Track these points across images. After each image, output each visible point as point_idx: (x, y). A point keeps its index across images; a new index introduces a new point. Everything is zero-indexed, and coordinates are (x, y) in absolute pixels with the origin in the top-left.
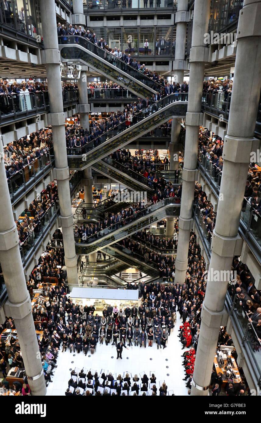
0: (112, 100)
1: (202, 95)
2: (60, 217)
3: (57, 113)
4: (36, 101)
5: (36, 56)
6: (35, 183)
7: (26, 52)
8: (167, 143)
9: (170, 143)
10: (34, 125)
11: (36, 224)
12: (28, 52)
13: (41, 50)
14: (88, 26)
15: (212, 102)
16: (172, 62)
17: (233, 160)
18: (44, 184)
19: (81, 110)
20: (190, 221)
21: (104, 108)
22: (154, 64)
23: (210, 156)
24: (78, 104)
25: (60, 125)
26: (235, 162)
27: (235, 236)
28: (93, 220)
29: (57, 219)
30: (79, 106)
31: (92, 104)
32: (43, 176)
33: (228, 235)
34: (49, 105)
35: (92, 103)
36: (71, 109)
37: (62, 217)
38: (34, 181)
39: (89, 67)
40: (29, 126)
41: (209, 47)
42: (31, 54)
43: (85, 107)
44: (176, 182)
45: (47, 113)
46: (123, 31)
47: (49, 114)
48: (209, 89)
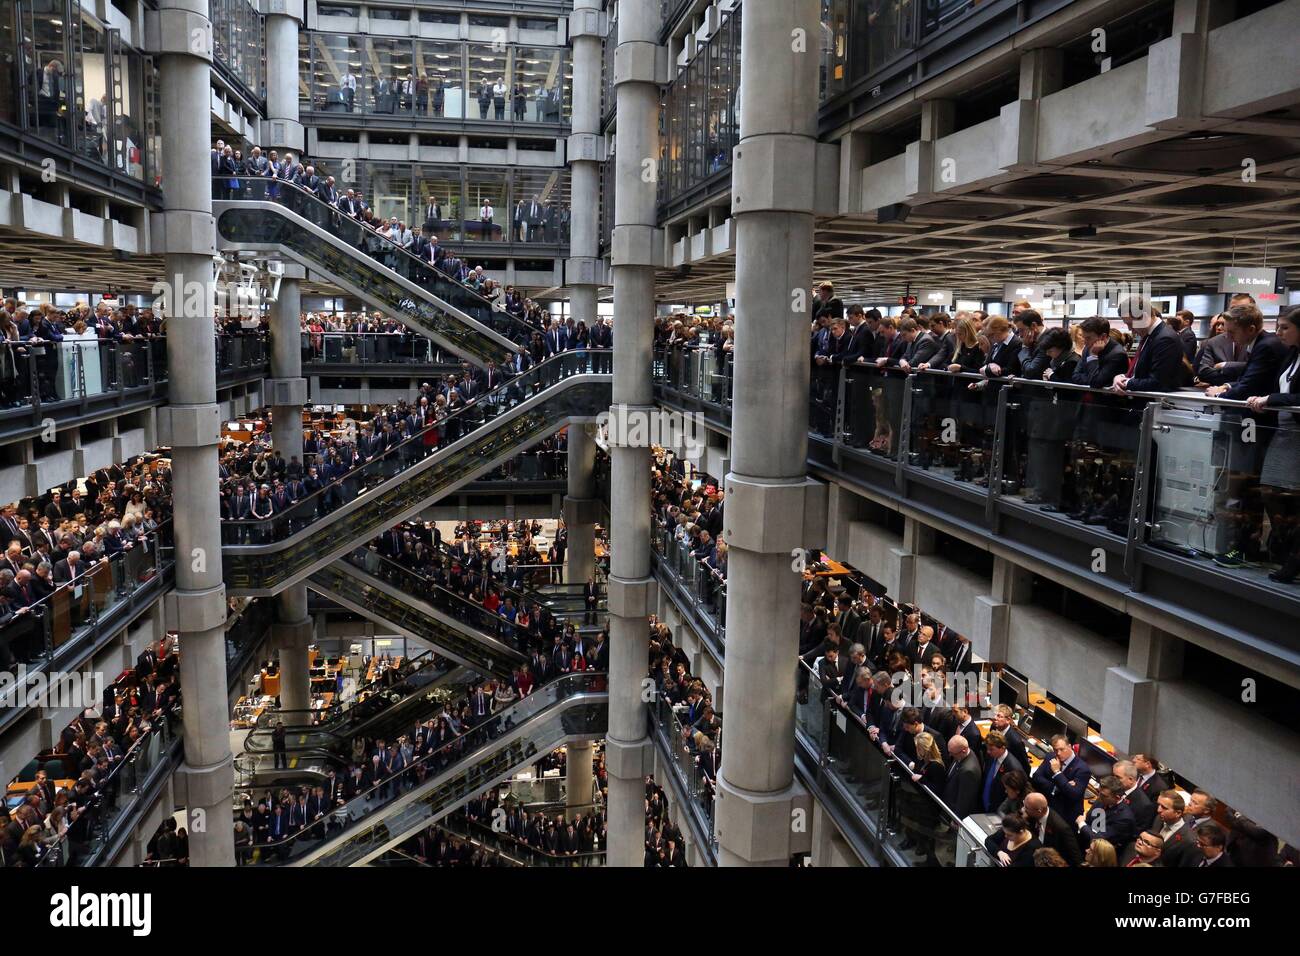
0: (382, 368)
1: (651, 355)
2: (182, 769)
3: (195, 407)
4: (119, 366)
5: (132, 230)
6: (92, 648)
7: (99, 216)
8: (556, 499)
9: (566, 498)
10: (108, 443)
11: (82, 809)
12: (107, 217)
13: (151, 212)
14: (310, 154)
15: (682, 376)
16: (561, 262)
17: (756, 546)
18: (127, 650)
19: (277, 396)
20: (643, 747)
21: (356, 391)
22: (510, 267)
23: (687, 537)
24: (269, 377)
25: (200, 444)
26: (761, 551)
27: (786, 787)
28: (310, 770)
29: (170, 781)
30: (269, 385)
31: (315, 381)
32: (125, 622)
33: (764, 787)
34: (165, 381)
35: (316, 375)
36: (242, 395)
37: (189, 771)
38: (88, 641)
39: (307, 270)
40: (87, 450)
41: (663, 229)
42: (115, 222)
43: (293, 386)
44: (591, 621)
45: (157, 407)
46: (418, 172)
47: (165, 410)
48: (671, 341)
